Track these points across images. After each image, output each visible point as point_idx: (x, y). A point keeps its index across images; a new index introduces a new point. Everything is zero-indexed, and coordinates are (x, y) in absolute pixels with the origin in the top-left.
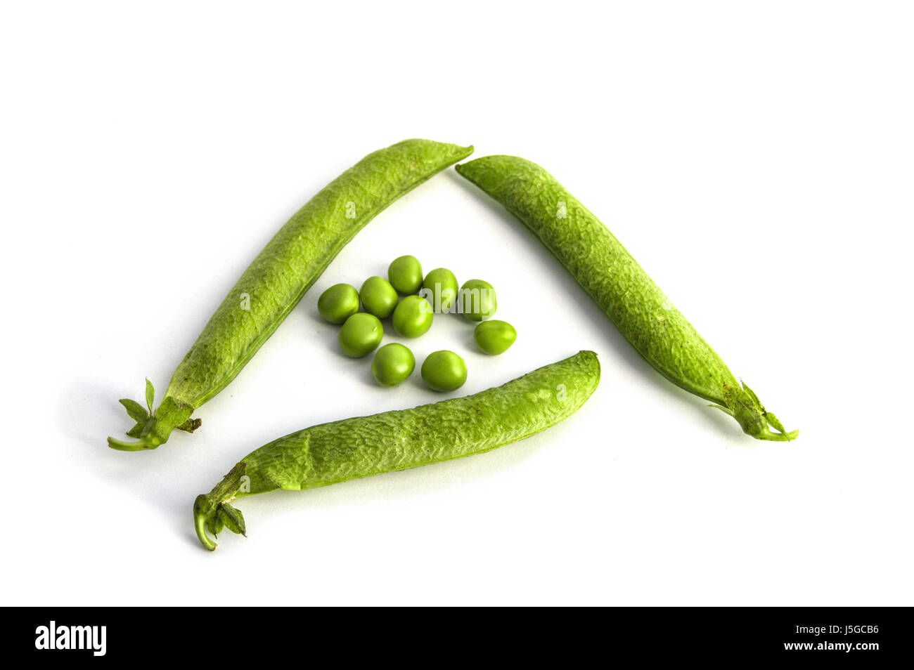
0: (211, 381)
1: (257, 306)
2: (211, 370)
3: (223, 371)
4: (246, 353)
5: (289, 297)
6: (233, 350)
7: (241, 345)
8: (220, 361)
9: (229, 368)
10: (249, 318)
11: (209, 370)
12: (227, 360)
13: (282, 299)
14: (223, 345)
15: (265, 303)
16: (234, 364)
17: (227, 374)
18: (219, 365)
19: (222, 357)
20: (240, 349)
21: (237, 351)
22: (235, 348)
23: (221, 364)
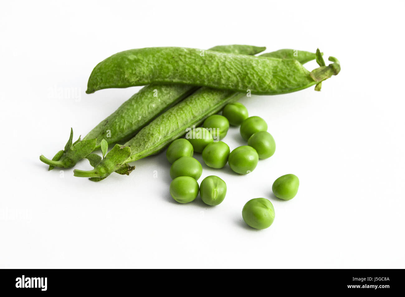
0: (145, 146)
1: (180, 112)
2: (146, 140)
3: (153, 141)
4: (170, 135)
5: (201, 112)
6: (161, 131)
7: (167, 130)
8: (152, 135)
9: (157, 140)
10: (174, 117)
11: (144, 140)
12: (156, 135)
13: (196, 112)
14: (155, 128)
15: (186, 111)
16: (161, 139)
17: (155, 143)
18: (151, 137)
19: (154, 133)
20: (166, 132)
21: (164, 132)
22: (163, 130)
23: (152, 136)
